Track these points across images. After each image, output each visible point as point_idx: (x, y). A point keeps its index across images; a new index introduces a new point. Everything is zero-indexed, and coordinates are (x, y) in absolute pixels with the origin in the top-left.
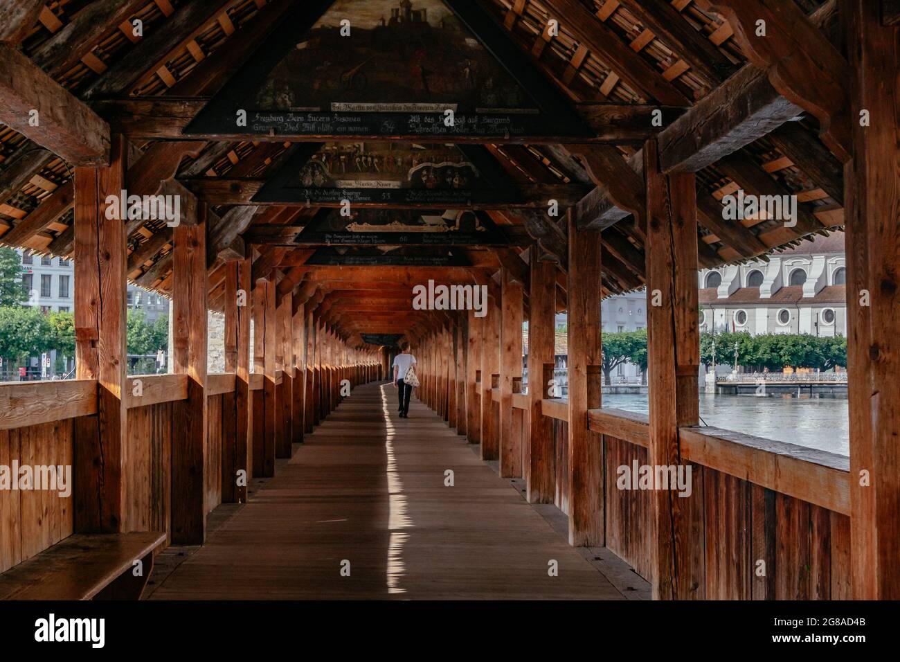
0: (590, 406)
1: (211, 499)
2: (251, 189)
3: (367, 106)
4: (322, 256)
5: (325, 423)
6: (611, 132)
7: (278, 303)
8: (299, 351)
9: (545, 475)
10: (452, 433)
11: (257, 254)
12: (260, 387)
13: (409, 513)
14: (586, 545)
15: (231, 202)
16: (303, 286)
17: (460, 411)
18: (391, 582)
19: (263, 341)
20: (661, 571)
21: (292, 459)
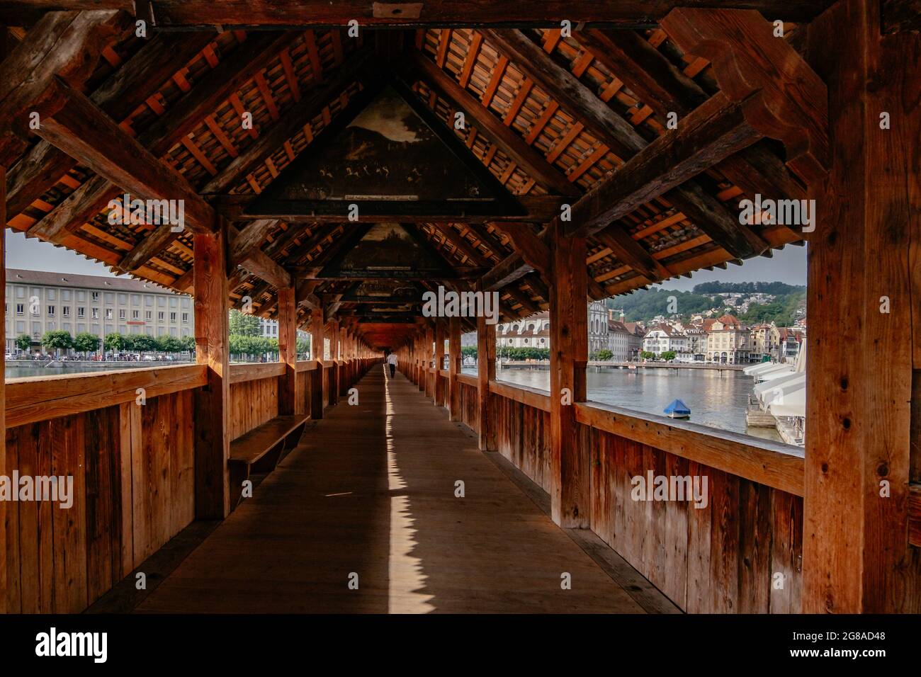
0: (457, 372)
1: (325, 404)
2: (339, 296)
4: (363, 320)
5: (365, 378)
6: (465, 276)
7: (348, 336)
8: (355, 353)
9: (441, 397)
10: (408, 381)
11: (341, 319)
12: (342, 365)
13: (393, 409)
14: (455, 421)
15: (333, 301)
16: (357, 330)
17: (411, 374)
18: (387, 433)
19: (343, 349)
20: (482, 430)
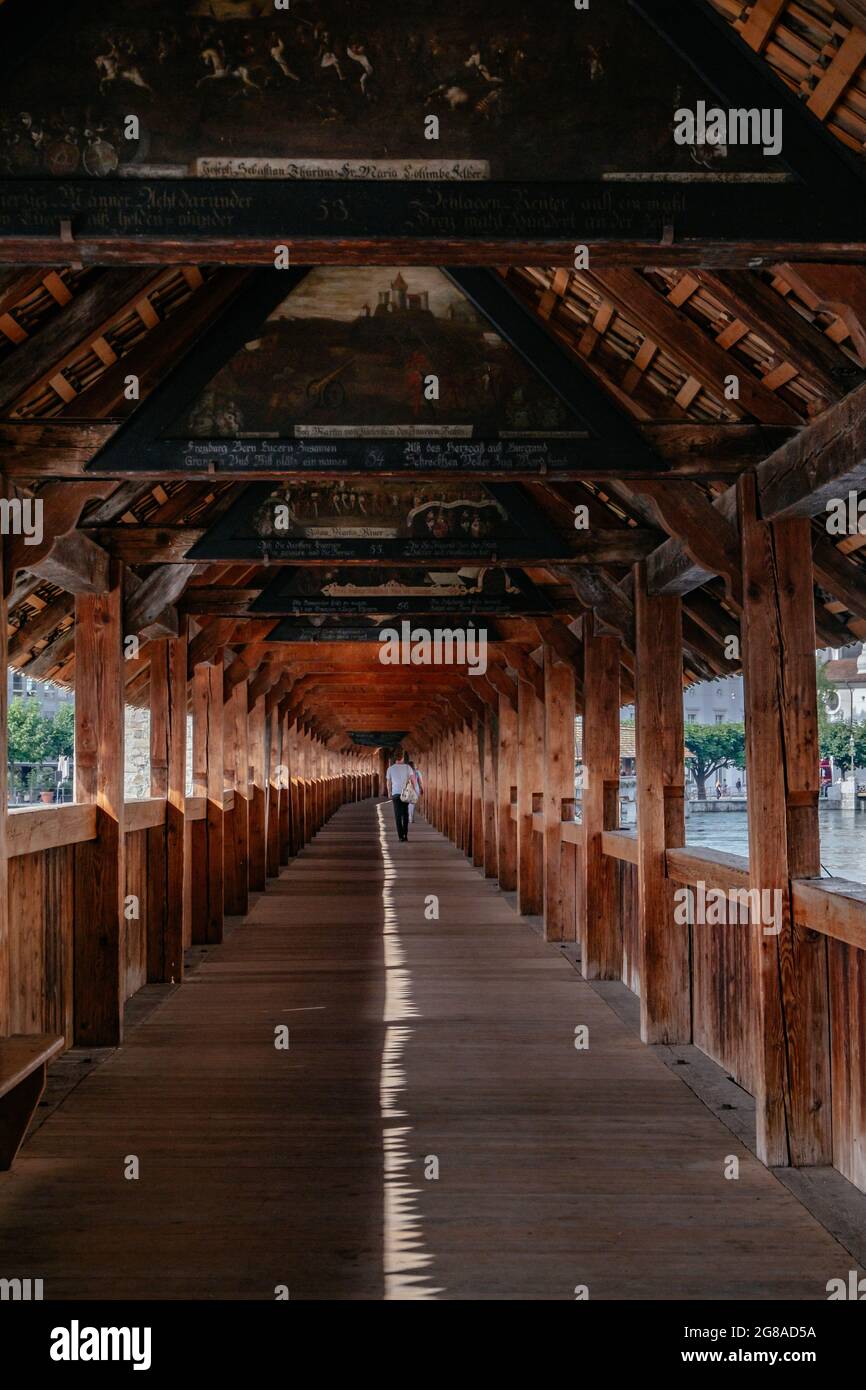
0: (669, 844)
1: (132, 979)
2: (186, 541)
3: (345, 430)
4: (287, 629)
5: (296, 862)
6: (691, 462)
7: (227, 696)
8: (258, 761)
9: (607, 940)
10: (478, 876)
11: (195, 628)
12: (201, 815)
13: (413, 996)
14: (666, 1042)
15: (156, 559)
16: (263, 668)
17: (490, 843)
18: (386, 1100)
19: (205, 750)
20: (769, 1083)
21: (248, 916)
